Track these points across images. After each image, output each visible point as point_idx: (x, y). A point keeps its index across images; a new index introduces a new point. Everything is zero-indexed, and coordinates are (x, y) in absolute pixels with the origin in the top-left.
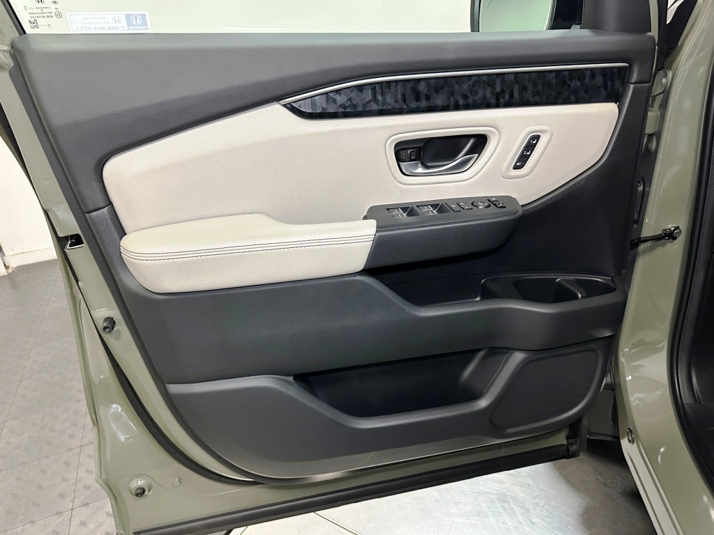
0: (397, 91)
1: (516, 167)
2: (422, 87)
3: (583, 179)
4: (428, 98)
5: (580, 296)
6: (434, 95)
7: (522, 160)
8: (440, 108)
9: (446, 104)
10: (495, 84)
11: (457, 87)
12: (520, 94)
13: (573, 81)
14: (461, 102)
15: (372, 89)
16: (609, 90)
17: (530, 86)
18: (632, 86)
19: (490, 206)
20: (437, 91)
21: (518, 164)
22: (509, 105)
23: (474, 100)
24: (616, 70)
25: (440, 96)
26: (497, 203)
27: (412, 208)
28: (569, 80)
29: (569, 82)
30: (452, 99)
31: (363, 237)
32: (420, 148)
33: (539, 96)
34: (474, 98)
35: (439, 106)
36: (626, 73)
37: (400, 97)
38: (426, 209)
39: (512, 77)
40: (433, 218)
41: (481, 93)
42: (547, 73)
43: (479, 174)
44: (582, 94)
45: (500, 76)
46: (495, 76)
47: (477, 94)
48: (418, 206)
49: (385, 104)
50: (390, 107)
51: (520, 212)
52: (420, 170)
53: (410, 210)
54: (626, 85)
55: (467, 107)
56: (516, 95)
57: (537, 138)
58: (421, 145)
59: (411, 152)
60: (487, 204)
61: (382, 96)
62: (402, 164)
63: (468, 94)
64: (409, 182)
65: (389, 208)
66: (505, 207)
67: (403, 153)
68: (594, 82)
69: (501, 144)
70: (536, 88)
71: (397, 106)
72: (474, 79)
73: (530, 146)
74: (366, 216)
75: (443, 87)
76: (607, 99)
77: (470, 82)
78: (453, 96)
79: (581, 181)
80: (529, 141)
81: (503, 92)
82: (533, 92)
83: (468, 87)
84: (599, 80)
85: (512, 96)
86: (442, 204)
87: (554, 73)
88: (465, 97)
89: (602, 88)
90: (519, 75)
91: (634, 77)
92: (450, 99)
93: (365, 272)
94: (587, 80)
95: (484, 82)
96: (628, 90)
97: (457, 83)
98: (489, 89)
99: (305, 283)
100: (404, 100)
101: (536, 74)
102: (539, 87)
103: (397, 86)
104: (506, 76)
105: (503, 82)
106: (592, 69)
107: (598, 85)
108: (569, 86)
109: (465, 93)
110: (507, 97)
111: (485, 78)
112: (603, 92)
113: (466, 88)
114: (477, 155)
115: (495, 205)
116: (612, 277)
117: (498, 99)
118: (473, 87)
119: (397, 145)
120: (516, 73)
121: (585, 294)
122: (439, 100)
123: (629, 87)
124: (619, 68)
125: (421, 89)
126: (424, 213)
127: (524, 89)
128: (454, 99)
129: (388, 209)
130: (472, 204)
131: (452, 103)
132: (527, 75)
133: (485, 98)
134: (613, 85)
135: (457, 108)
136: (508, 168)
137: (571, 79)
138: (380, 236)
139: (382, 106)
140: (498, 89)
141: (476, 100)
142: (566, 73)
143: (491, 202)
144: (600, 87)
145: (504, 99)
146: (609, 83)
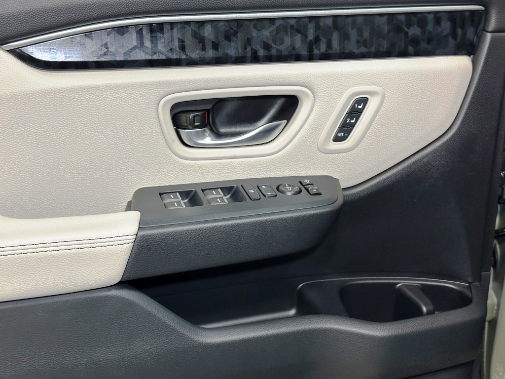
0: (172, 36)
1: (337, 139)
2: (208, 32)
3: (427, 155)
4: (215, 46)
5: (424, 309)
6: (224, 43)
7: (345, 130)
8: (233, 59)
9: (240, 55)
10: (306, 30)
11: (255, 33)
12: (340, 44)
13: (412, 28)
14: (261, 52)
15: (137, 32)
16: (459, 39)
17: (353, 34)
18: (489, 36)
19: (300, 191)
20: (228, 38)
21: (339, 135)
22: (326, 57)
23: (278, 50)
24: (467, 14)
25: (233, 44)
26: (310, 188)
27: (196, 192)
28: (406, 27)
29: (406, 29)
30: (249, 49)
31: (118, 238)
32: (208, 111)
33: (366, 46)
34: (280, 48)
35: (231, 57)
36: (481, 18)
37: (176, 44)
38: (213, 195)
39: (329, 22)
40: (222, 209)
41: (288, 41)
42: (377, 17)
43: (289, 146)
44: (423, 45)
45: (314, 21)
46: (306, 20)
47: (282, 43)
48: (203, 190)
49: (155, 53)
50: (163, 57)
51: (340, 202)
52: (208, 140)
53: (192, 196)
54: (482, 34)
55: (270, 59)
56: (336, 45)
57: (365, 101)
58: (209, 107)
59: (194, 117)
60: (297, 189)
61: (152, 42)
62: (182, 132)
63: (271, 42)
64: (192, 156)
65: (163, 193)
66: (320, 194)
67: (184, 118)
68: (440, 30)
69: (316, 108)
70: (362, 37)
71: (174, 56)
72: (278, 23)
73: (355, 112)
74: (130, 203)
75: (235, 34)
76: (457, 51)
77: (273, 27)
78: (250, 45)
79: (424, 157)
80: (353, 106)
81: (317, 40)
82: (358, 42)
83: (271, 33)
84: (446, 26)
85: (329, 45)
86: (237, 188)
87: (385, 17)
88: (267, 47)
89: (450, 38)
90: (339, 19)
91: (492, 24)
92: (246, 48)
93: (123, 284)
94: (430, 27)
95: (292, 27)
96: (484, 41)
97: (255, 27)
98: (299, 36)
99: (33, 303)
100: (183, 48)
101: (363, 17)
102: (366, 35)
103: (172, 29)
104: (322, 20)
105: (317, 27)
106: (436, 13)
107: (445, 33)
108: (407, 33)
109: (265, 41)
110: (323, 47)
111: (293, 22)
112: (451, 42)
113: (268, 35)
114: (285, 121)
115: (307, 190)
116: (469, 283)
117: (310, 50)
118: (277, 34)
119: (173, 108)
120: (335, 17)
121: (431, 307)
122: (232, 50)
123: (485, 36)
124: (473, 12)
125: (205, 35)
126: (209, 202)
127: (345, 37)
128: (252, 49)
129: (161, 194)
130: (278, 188)
131: (249, 54)
132: (349, 20)
133: (294, 49)
134: (465, 34)
135: (255, 59)
136: (326, 140)
137: (409, 25)
138: (143, 237)
139: (152, 56)
140: (311, 36)
141: (281, 51)
142: (402, 18)
143: (303, 186)
144: (446, 36)
145: (319, 49)
146: (459, 32)
